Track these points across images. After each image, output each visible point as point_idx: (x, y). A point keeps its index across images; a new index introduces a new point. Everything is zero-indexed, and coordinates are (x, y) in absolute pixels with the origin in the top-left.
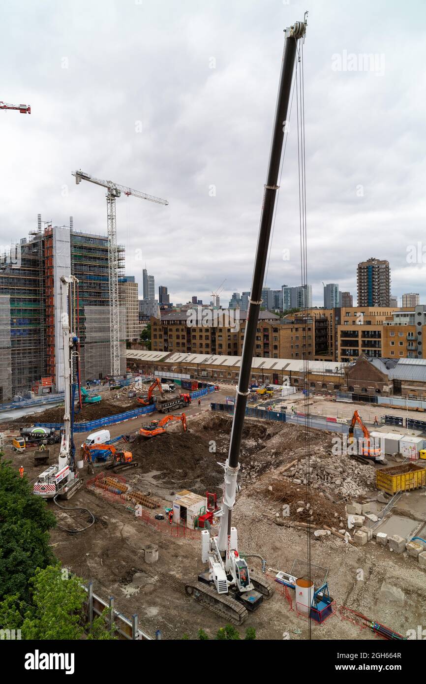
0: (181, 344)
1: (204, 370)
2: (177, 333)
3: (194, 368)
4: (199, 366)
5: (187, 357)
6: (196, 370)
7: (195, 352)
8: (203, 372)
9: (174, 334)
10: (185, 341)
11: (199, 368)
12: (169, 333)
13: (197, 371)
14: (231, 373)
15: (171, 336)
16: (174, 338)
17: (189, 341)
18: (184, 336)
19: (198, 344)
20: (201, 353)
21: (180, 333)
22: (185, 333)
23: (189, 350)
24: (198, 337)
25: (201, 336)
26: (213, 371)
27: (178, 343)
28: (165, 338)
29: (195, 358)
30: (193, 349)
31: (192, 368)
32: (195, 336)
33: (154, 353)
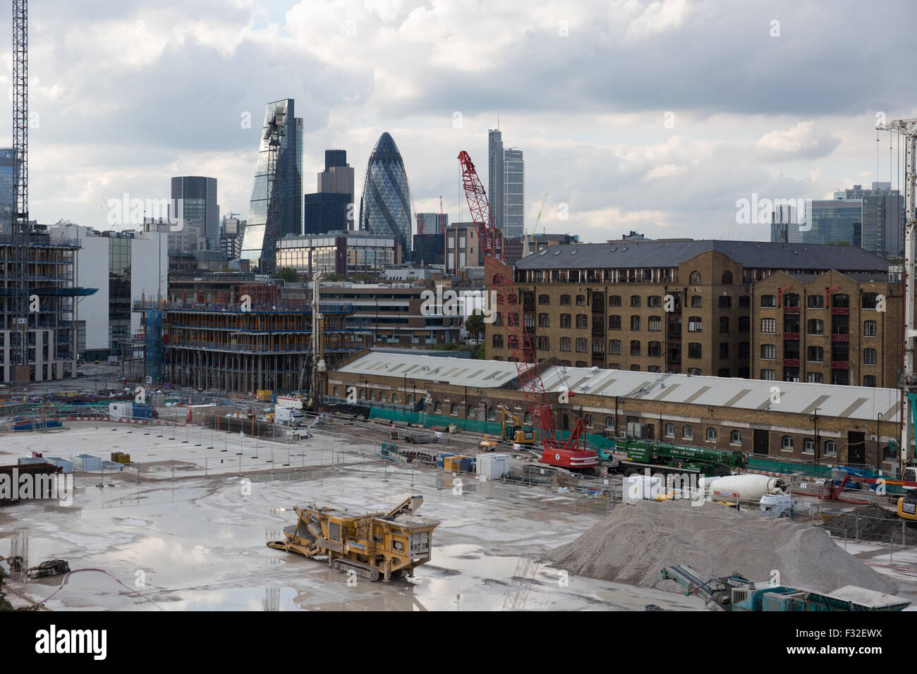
0: (573, 341)
1: (636, 419)
2: (564, 309)
3: (606, 411)
4: (620, 406)
5: (586, 379)
6: (608, 418)
7: (615, 366)
8: (630, 425)
9: (554, 310)
10: (587, 333)
11: (620, 412)
12: (540, 308)
13: (615, 420)
14: (717, 428)
15: (544, 319)
16: (554, 322)
17: (598, 332)
18: (585, 317)
19: (626, 345)
20: (635, 368)
21: (574, 310)
22: (587, 310)
23: (600, 360)
24: (626, 323)
25: (635, 320)
26: (661, 421)
27: (565, 341)
28: (528, 324)
29: (612, 381)
30: (611, 359)
31: (600, 410)
32: (619, 317)
33: (489, 366)
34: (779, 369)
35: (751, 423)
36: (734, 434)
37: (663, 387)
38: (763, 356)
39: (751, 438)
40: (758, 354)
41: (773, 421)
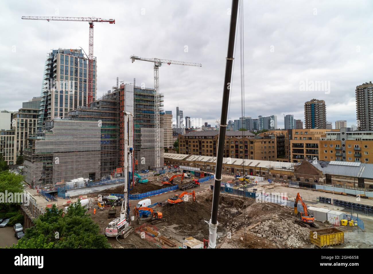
0: (196, 150)
1: (209, 166)
2: (194, 144)
4: (206, 163)
5: (199, 158)
6: (203, 165)
7: (204, 155)
8: (208, 167)
9: (192, 144)
10: (198, 148)
11: (205, 165)
12: (189, 144)
15: (190, 145)
16: (192, 146)
17: (200, 148)
19: (206, 150)
20: (207, 155)
21: (196, 144)
22: (198, 144)
23: (200, 154)
24: (205, 146)
25: (207, 146)
26: (213, 166)
27: (194, 150)
28: (187, 146)
29: (204, 158)
30: (203, 153)
31: (202, 164)
32: (204, 145)
33: (180, 155)
34: (235, 155)
35: (231, 167)
36: (228, 169)
37: (213, 159)
38: (231, 153)
39: (231, 170)
40: (230, 152)
41: (235, 167)
